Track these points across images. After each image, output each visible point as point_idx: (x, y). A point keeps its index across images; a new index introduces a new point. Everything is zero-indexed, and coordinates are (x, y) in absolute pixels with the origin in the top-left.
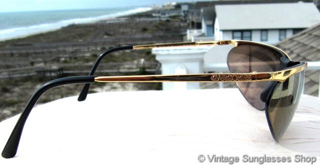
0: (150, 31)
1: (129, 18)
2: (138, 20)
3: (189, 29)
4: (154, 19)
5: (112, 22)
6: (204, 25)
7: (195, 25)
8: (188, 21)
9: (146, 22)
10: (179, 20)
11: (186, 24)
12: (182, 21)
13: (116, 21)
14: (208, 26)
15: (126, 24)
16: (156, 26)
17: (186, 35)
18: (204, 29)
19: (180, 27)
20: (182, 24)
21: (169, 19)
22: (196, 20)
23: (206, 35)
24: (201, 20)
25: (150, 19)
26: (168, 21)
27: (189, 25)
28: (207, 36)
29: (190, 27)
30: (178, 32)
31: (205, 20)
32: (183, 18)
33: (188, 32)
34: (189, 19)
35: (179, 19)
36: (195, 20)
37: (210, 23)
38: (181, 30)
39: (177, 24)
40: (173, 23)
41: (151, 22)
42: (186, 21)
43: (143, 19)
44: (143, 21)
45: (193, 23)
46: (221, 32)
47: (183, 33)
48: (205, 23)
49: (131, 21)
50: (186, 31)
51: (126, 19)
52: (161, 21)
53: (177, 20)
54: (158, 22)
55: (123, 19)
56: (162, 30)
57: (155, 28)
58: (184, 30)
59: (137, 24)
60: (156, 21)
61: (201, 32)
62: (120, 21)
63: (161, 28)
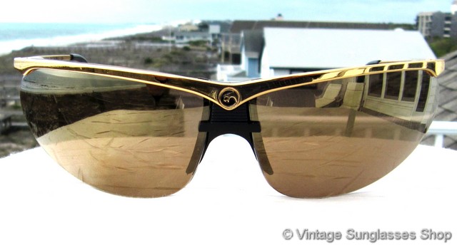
0: (157, 64)
1: (124, 42)
2: (137, 45)
3: (221, 64)
4: (165, 45)
5: (95, 46)
6: (244, 58)
7: (231, 58)
8: (219, 51)
9: (150, 49)
10: (204, 48)
11: (215, 56)
12: (209, 50)
13: (102, 46)
14: (251, 60)
15: (118, 50)
16: (167, 57)
17: (214, 73)
18: (244, 65)
19: (206, 60)
20: (209, 56)
21: (188, 45)
22: (233, 49)
23: (247, 74)
24: (241, 50)
25: (158, 45)
26: (186, 49)
27: (220, 56)
28: (249, 77)
29: (223, 60)
30: (203, 67)
31: (246, 50)
32: (210, 46)
33: (219, 67)
34: (221, 48)
35: (204, 46)
36: (230, 50)
37: (255, 55)
38: (208, 64)
39: (200, 55)
40: (194, 52)
41: (159, 50)
42: (215, 51)
43: (145, 44)
44: (146, 47)
45: (227, 54)
46: (272, 70)
47: (210, 70)
48: (246, 55)
49: (126, 47)
50: (215, 66)
51: (118, 42)
52: (176, 48)
53: (200, 48)
54: (170, 50)
55: (113, 44)
56: (176, 63)
57: (165, 60)
58: (211, 65)
59: (136, 51)
60: (167, 48)
61: (239, 69)
62: (109, 46)
63: (174, 59)
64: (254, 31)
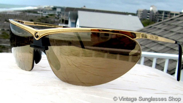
1: (22, 12)
2: (28, 14)
3: (60, 24)
4: (39, 15)
5: (11, 13)
8: (60, 19)
9: (33, 16)
10: (54, 17)
11: (58, 20)
12: (56, 18)
13: (13, 13)
14: (72, 23)
15: (20, 15)
16: (39, 19)
18: (70, 25)
19: (54, 22)
20: (56, 20)
21: (48, 16)
22: (65, 18)
24: (69, 19)
25: (36, 15)
26: (47, 17)
27: (60, 21)
29: (61, 22)
31: (71, 19)
32: (57, 16)
34: (61, 18)
35: (54, 16)
36: (64, 19)
37: (74, 21)
39: (52, 20)
40: (50, 18)
41: (36, 17)
42: (58, 18)
43: (31, 14)
44: (31, 15)
45: (63, 20)
46: (80, 27)
48: (71, 21)
49: (23, 14)
51: (20, 12)
52: (43, 17)
53: (53, 17)
54: (41, 17)
55: (18, 13)
58: (57, 24)
59: (27, 16)
60: (39, 16)
62: (16, 13)
63: (42, 21)
64: (74, 12)
